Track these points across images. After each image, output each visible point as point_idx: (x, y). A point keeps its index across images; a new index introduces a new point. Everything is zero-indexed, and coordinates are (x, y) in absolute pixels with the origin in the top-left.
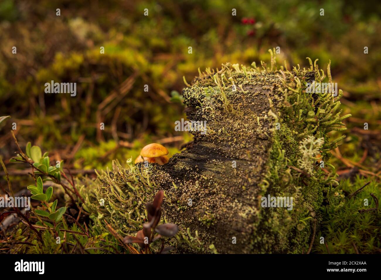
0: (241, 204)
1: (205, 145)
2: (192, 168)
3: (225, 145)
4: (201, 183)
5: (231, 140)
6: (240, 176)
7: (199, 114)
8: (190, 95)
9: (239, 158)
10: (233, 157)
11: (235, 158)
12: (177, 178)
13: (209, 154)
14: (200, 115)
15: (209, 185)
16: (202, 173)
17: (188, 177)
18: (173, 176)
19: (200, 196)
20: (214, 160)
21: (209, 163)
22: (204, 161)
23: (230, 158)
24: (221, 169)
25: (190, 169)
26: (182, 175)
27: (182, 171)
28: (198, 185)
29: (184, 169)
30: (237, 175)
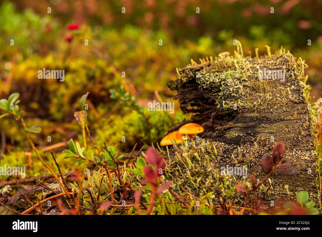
0: (300, 151)
1: (248, 115)
2: (245, 134)
3: (267, 112)
4: (259, 143)
5: (271, 108)
6: (291, 131)
7: (227, 94)
8: (209, 80)
9: (284, 119)
10: (279, 120)
11: (280, 120)
12: (233, 144)
13: (255, 121)
14: (229, 94)
15: (267, 143)
16: (257, 136)
17: (245, 142)
18: (228, 143)
19: (261, 153)
20: (263, 125)
21: (259, 128)
22: (254, 127)
23: (276, 120)
24: (273, 130)
25: (243, 135)
26: (239, 141)
27: (237, 138)
28: (257, 145)
29: (238, 136)
30: (289, 132)
